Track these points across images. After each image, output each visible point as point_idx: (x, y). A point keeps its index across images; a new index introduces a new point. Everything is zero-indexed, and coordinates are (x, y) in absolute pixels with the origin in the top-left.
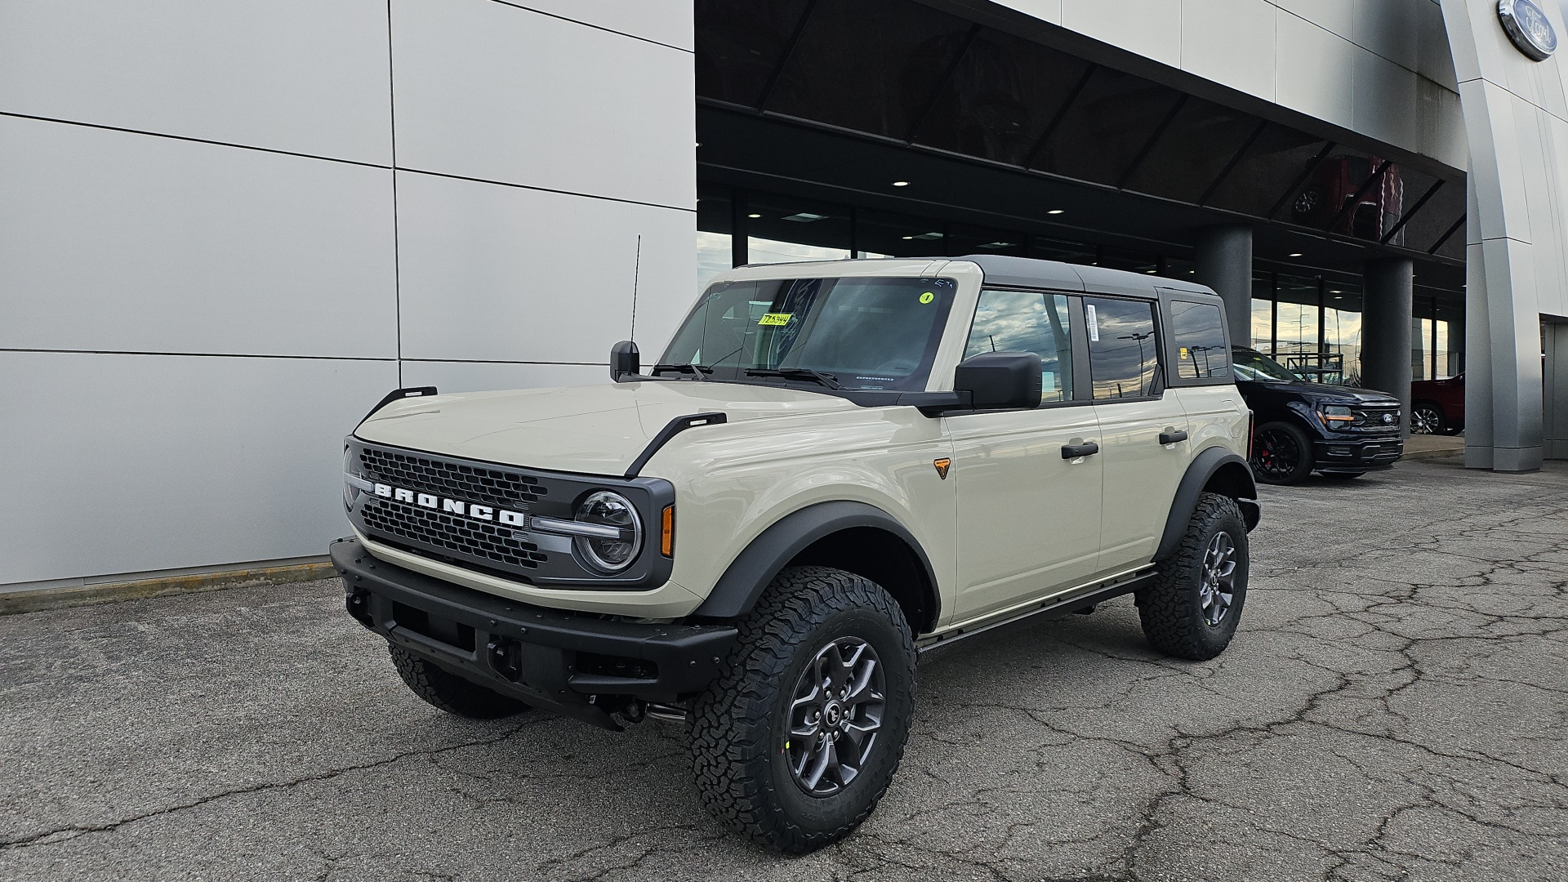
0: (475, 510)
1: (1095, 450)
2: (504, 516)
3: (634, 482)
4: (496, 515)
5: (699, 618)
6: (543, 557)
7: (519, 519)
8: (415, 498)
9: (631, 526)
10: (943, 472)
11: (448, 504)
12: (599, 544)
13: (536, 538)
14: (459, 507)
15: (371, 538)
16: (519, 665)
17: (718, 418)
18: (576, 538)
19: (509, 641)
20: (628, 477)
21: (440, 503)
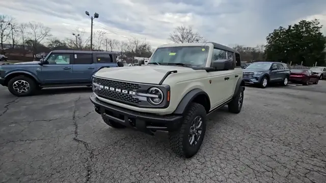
0: (123, 91)
2: (130, 92)
3: (161, 86)
4: (128, 92)
5: (173, 114)
6: (140, 101)
7: (134, 93)
8: (109, 88)
9: (161, 95)
10: (210, 82)
11: (117, 90)
12: (152, 98)
13: (138, 97)
14: (120, 90)
15: (99, 96)
16: (135, 124)
17: (175, 72)
18: (148, 98)
19: (133, 119)
20: (160, 84)
21: (115, 90)
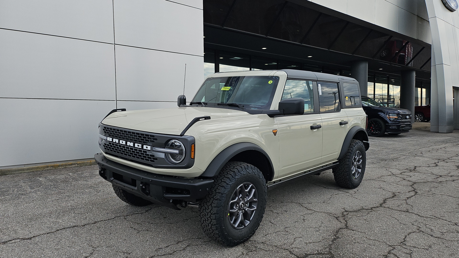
0: (136, 145)
1: (320, 127)
2: (145, 147)
3: (183, 137)
5: (202, 177)
6: (156, 159)
7: (149, 148)
8: (119, 141)
9: (182, 150)
10: (275, 134)
11: (129, 143)
12: (173, 155)
13: (154, 153)
14: (132, 144)
15: (106, 153)
16: (149, 191)
17: (208, 118)
18: (166, 153)
19: (146, 184)
20: (181, 135)
21: (126, 143)
